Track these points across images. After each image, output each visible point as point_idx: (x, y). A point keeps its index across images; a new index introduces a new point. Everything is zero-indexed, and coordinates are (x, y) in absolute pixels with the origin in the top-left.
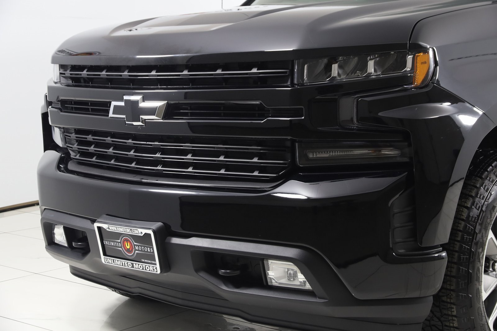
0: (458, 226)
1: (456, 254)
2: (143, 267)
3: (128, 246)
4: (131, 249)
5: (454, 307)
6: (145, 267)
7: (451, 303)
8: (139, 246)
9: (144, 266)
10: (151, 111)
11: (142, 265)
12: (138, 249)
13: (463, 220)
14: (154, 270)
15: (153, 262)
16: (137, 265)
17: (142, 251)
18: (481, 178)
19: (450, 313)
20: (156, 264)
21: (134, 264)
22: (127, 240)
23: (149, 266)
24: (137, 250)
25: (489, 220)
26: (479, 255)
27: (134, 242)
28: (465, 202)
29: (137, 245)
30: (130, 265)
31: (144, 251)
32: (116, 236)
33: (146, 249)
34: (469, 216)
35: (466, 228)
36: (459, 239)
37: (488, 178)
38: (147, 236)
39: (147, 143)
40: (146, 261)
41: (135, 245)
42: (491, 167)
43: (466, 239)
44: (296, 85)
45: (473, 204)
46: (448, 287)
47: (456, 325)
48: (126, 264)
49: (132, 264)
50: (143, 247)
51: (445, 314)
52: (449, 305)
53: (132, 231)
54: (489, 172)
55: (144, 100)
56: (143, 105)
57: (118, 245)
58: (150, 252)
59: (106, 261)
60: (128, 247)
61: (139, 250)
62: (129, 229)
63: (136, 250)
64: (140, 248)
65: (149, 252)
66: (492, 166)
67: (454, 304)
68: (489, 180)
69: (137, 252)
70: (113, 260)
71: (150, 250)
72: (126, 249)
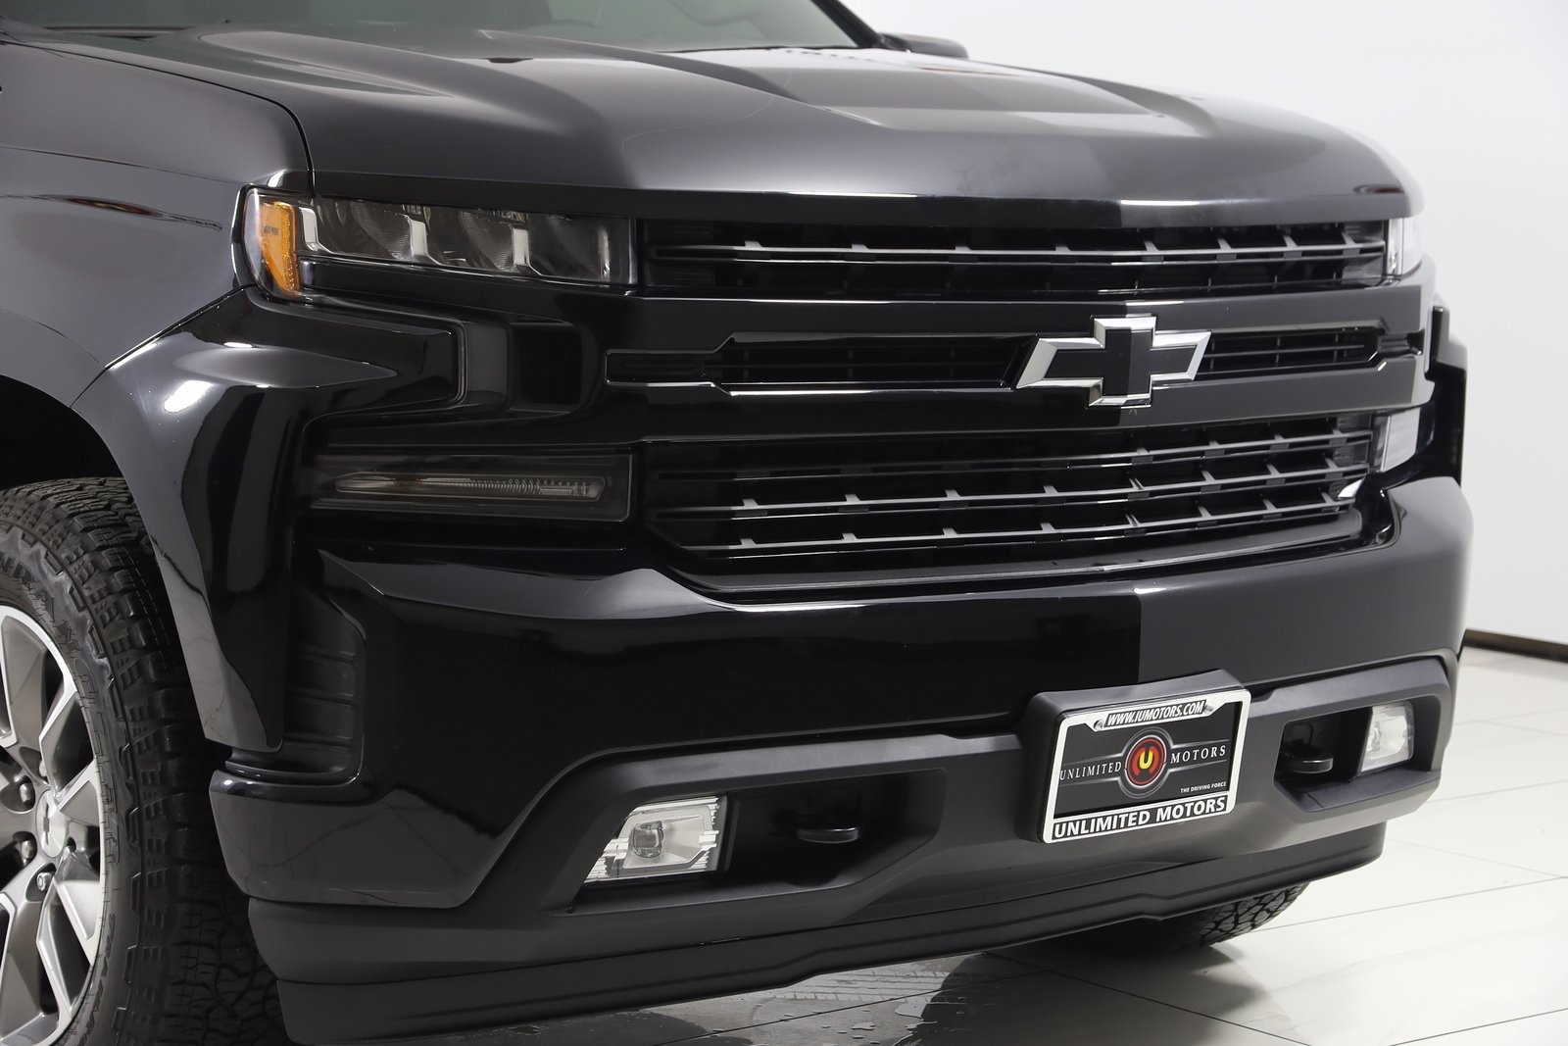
2: (1185, 809)
3: (1146, 761)
4: (1151, 771)
6: (1192, 807)
8: (1182, 750)
9: (1189, 806)
11: (1182, 804)
12: (1180, 759)
14: (1216, 806)
15: (1222, 784)
17: (1191, 762)
20: (1226, 789)
21: (1159, 812)
22: (1147, 746)
23: (1205, 801)
24: (1175, 765)
27: (1171, 744)
29: (1176, 751)
30: (1145, 819)
31: (1198, 761)
32: (1117, 738)
33: (1202, 754)
40: (1198, 788)
41: (1171, 753)
48: (1131, 819)
49: (1153, 812)
50: (1196, 751)
53: (1182, 711)
57: (1110, 767)
58: (1218, 757)
59: (1060, 833)
60: (1144, 766)
61: (1181, 763)
62: (1177, 705)
63: (1168, 768)
64: (1186, 756)
65: (1215, 759)
69: (1171, 771)
70: (1088, 821)
71: (1218, 752)
72: (1137, 773)
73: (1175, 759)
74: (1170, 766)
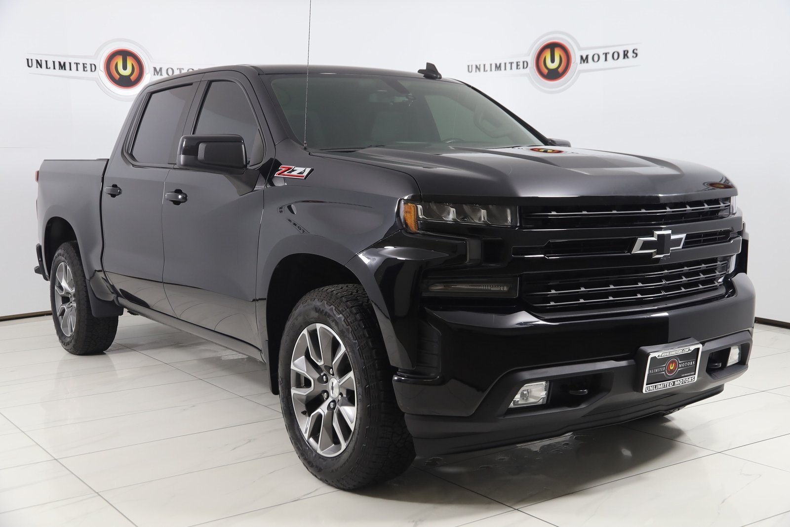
4: (673, 370)
8: (682, 363)
9: (684, 380)
11: (682, 379)
14: (692, 380)
15: (692, 373)
16: (678, 381)
17: (685, 366)
20: (694, 374)
21: (676, 382)
22: (672, 362)
23: (689, 378)
24: (680, 368)
27: (679, 361)
29: (680, 364)
30: (671, 384)
31: (687, 366)
32: (665, 360)
33: (689, 364)
38: (696, 350)
39: (659, 273)
40: (686, 375)
48: (668, 385)
49: (674, 382)
50: (686, 363)
53: (683, 351)
57: (662, 369)
59: (648, 390)
60: (671, 368)
61: (682, 367)
64: (683, 365)
65: (691, 365)
70: (656, 386)
71: (692, 363)
72: (669, 370)
73: (680, 366)
74: (679, 368)
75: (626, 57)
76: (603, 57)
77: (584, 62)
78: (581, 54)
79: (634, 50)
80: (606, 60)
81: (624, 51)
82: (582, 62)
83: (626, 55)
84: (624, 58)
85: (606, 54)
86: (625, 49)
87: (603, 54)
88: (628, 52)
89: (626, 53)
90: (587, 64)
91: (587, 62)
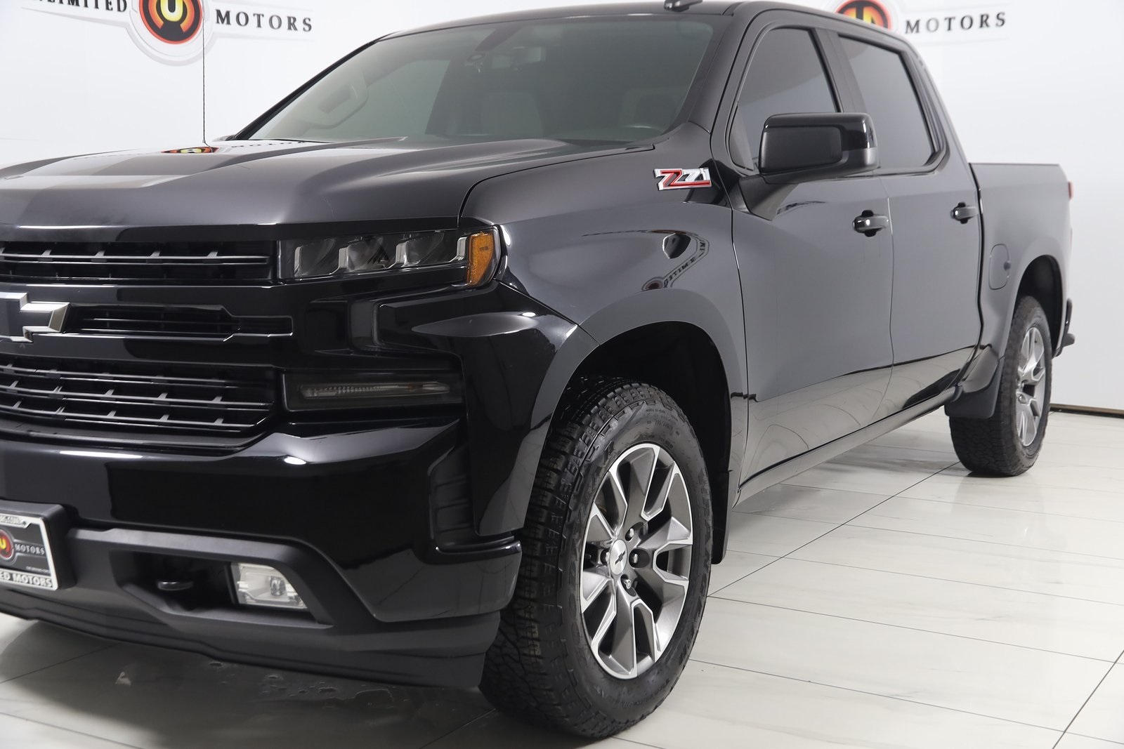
0: (542, 501)
1: (539, 544)
2: (28, 579)
4: (7, 550)
5: (536, 625)
6: (33, 579)
7: (531, 620)
9: (31, 578)
10: (42, 319)
11: (27, 576)
12: (20, 549)
13: (550, 490)
14: (47, 584)
15: (46, 571)
16: (19, 576)
17: (26, 552)
18: (580, 424)
19: (529, 634)
20: (49, 575)
21: (14, 576)
22: (1, 535)
23: (39, 578)
25: (590, 490)
26: (574, 544)
27: (13, 538)
28: (555, 463)
29: (18, 544)
30: (7, 577)
31: (30, 553)
33: (33, 550)
34: (559, 484)
35: (555, 503)
36: (543, 520)
37: (590, 425)
38: (34, 527)
39: (38, 371)
40: (34, 569)
41: (14, 543)
42: (596, 407)
43: (555, 521)
44: (281, 280)
45: (566, 465)
46: (527, 596)
47: (538, 652)
48: (1, 575)
49: (11, 575)
50: (28, 547)
51: (523, 637)
52: (528, 623)
53: (8, 521)
54: (593, 416)
55: (30, 299)
56: (28, 308)
58: (40, 554)
60: (3, 547)
61: (20, 552)
63: (16, 552)
64: (23, 548)
65: (38, 555)
66: (598, 406)
67: (535, 621)
68: (592, 428)
69: (18, 554)
71: (41, 551)
72: (1, 550)
73: (18, 548)
75: (984, 25)
76: (944, 24)
77: (912, 30)
78: (908, 19)
79: (998, 15)
80: (949, 29)
81: (982, 16)
82: (909, 30)
83: (984, 21)
84: (981, 26)
85: (950, 19)
86: (983, 13)
87: (946, 19)
88: (988, 17)
89: (985, 18)
90: (918, 35)
91: (918, 31)
